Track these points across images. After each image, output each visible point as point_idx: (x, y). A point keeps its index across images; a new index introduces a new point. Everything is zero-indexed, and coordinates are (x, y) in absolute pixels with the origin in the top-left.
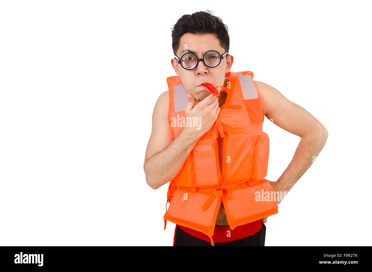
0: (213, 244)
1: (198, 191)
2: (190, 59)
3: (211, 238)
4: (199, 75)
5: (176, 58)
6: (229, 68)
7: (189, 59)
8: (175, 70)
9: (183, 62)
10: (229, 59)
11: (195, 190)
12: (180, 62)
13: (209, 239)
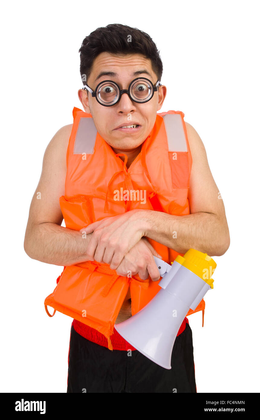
0: (111, 348)
1: (97, 270)
3: (109, 339)
4: (121, 114)
5: (85, 88)
9: (99, 94)
10: (160, 91)
11: (94, 268)
12: (94, 94)
13: (107, 339)
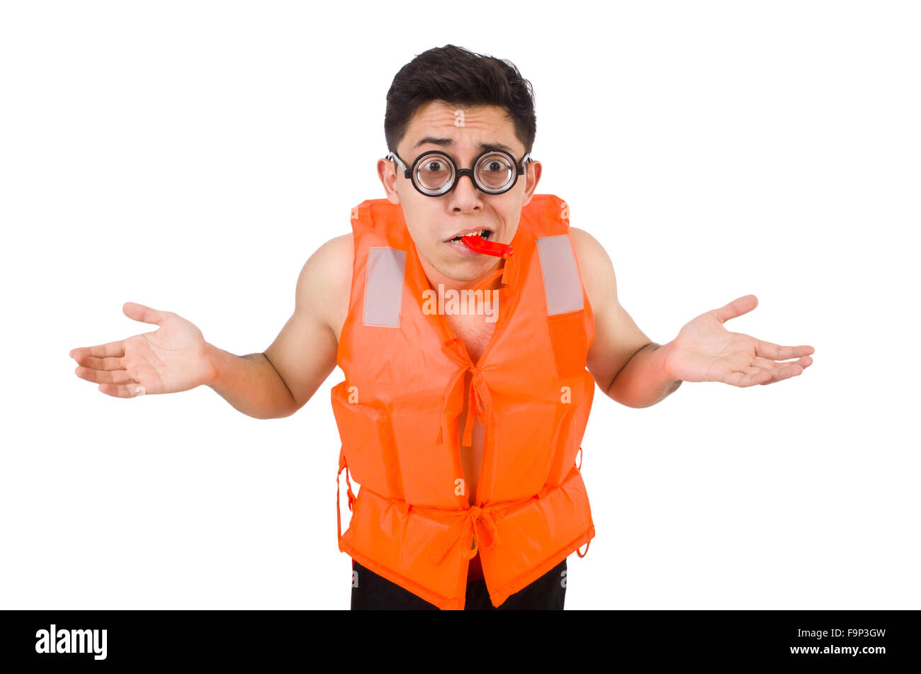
2: (435, 167)
4: (457, 213)
6: (529, 193)
7: (431, 167)
8: (386, 188)
9: (419, 174)
10: (531, 172)
12: (409, 173)
